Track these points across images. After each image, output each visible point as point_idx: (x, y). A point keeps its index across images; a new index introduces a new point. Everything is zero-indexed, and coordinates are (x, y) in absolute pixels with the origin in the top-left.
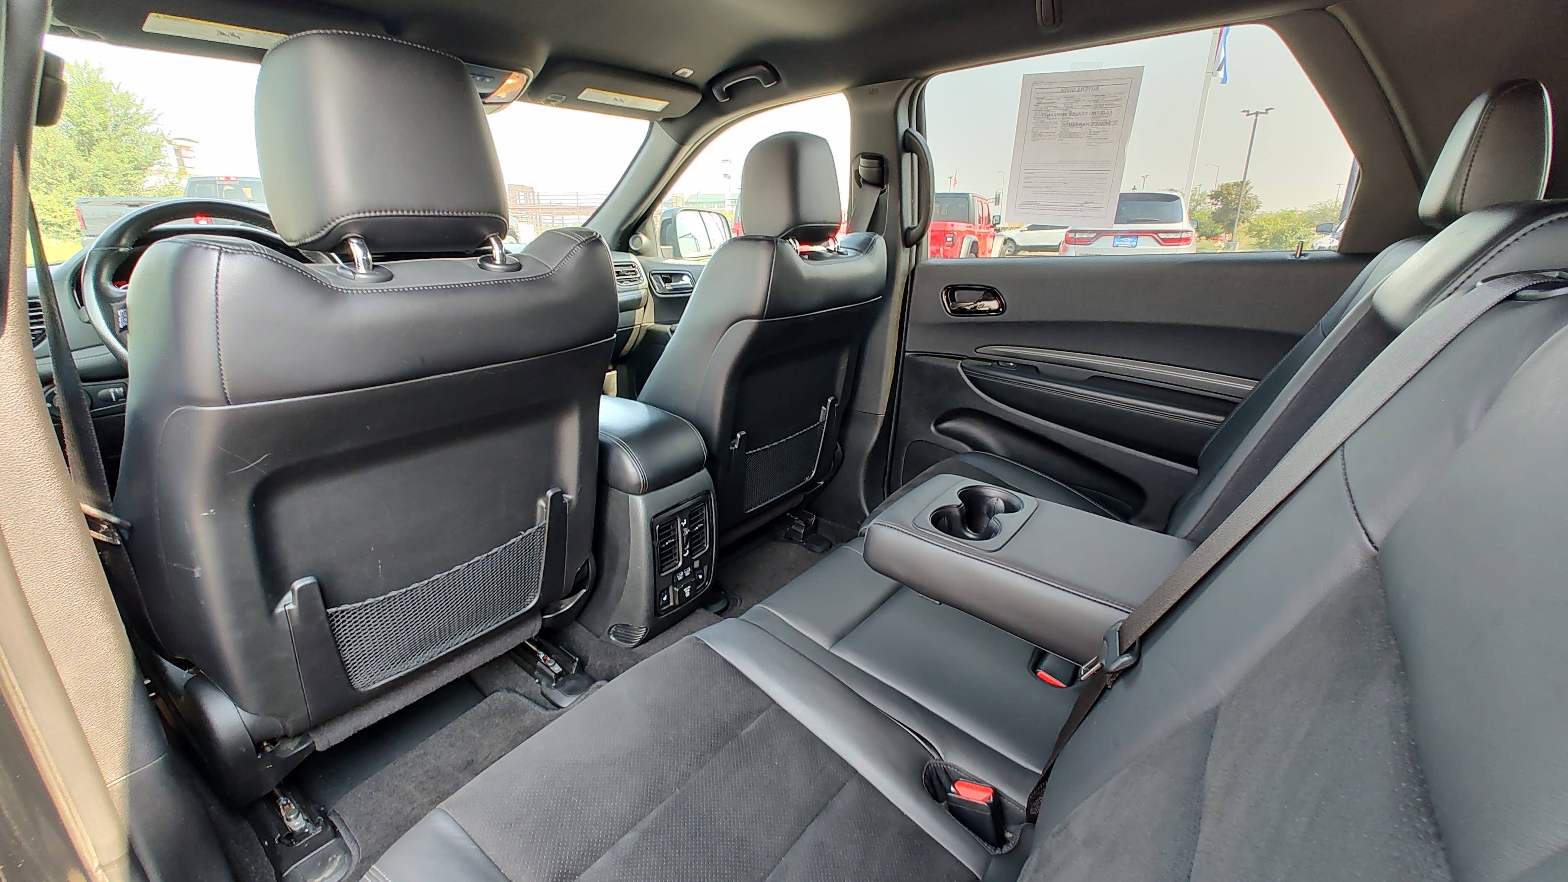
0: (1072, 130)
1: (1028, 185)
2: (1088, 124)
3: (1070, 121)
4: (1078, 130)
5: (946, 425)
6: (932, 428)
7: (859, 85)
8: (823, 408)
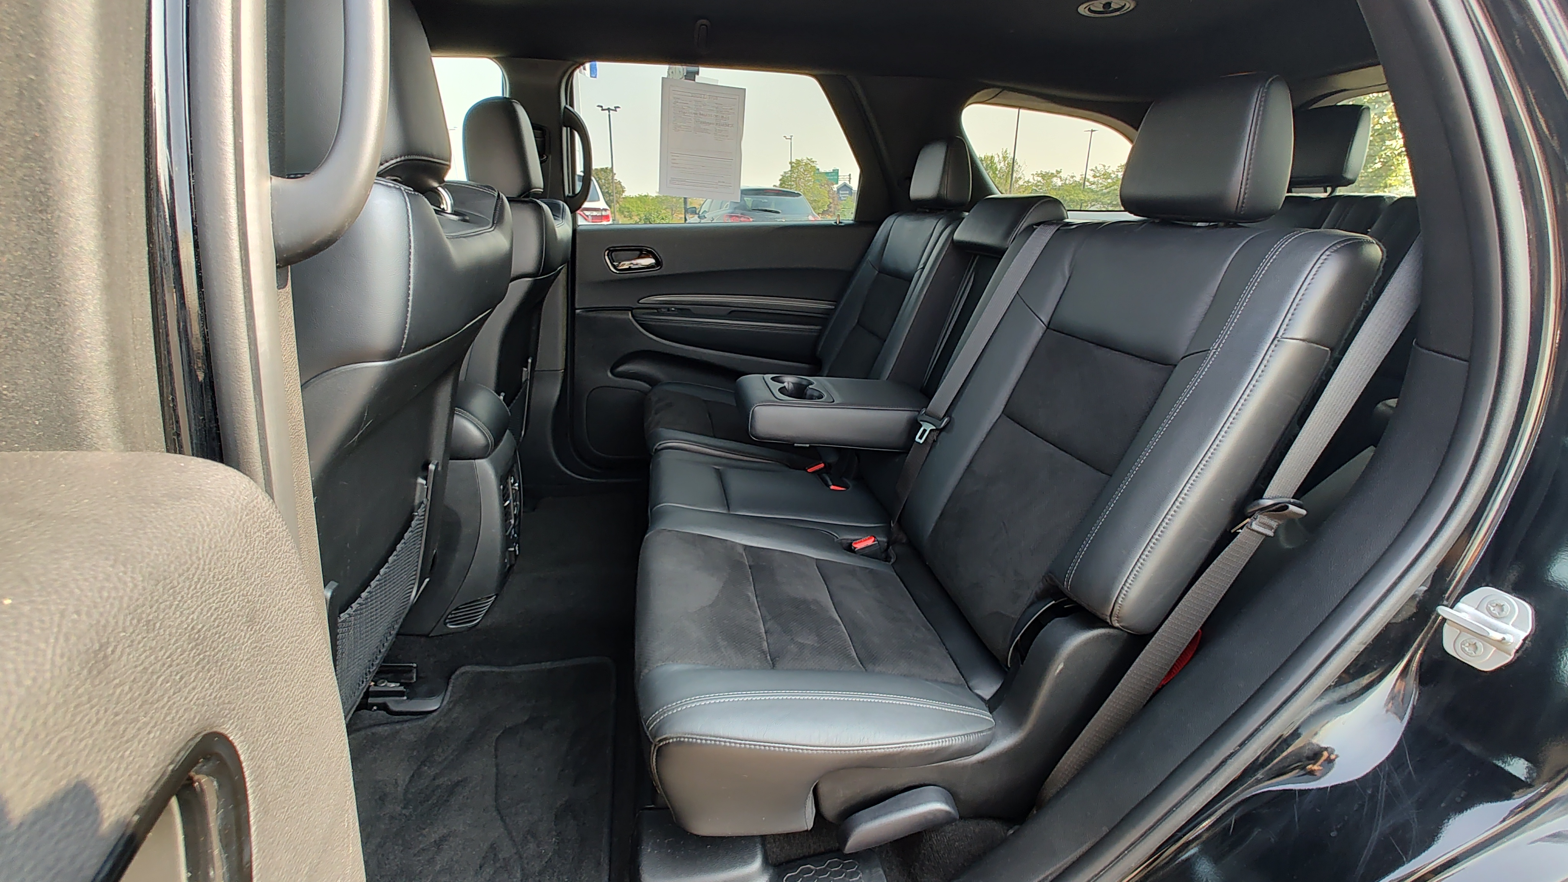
0: (703, 126)
1: (675, 165)
2: (713, 124)
3: (701, 120)
4: (707, 127)
5: (621, 369)
6: (610, 375)
7: (514, 57)
8: (525, 369)
